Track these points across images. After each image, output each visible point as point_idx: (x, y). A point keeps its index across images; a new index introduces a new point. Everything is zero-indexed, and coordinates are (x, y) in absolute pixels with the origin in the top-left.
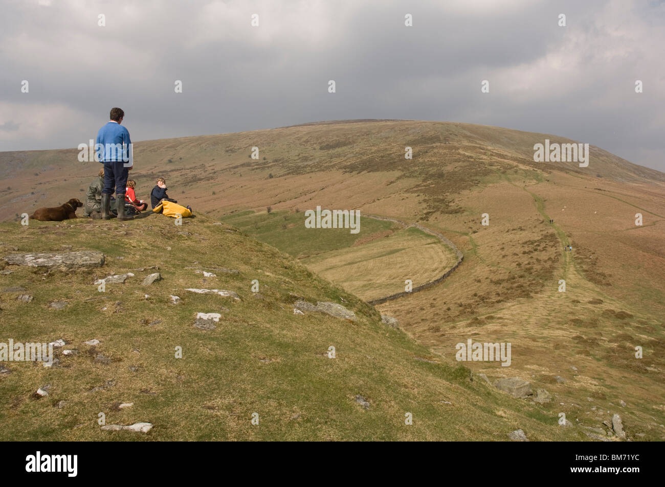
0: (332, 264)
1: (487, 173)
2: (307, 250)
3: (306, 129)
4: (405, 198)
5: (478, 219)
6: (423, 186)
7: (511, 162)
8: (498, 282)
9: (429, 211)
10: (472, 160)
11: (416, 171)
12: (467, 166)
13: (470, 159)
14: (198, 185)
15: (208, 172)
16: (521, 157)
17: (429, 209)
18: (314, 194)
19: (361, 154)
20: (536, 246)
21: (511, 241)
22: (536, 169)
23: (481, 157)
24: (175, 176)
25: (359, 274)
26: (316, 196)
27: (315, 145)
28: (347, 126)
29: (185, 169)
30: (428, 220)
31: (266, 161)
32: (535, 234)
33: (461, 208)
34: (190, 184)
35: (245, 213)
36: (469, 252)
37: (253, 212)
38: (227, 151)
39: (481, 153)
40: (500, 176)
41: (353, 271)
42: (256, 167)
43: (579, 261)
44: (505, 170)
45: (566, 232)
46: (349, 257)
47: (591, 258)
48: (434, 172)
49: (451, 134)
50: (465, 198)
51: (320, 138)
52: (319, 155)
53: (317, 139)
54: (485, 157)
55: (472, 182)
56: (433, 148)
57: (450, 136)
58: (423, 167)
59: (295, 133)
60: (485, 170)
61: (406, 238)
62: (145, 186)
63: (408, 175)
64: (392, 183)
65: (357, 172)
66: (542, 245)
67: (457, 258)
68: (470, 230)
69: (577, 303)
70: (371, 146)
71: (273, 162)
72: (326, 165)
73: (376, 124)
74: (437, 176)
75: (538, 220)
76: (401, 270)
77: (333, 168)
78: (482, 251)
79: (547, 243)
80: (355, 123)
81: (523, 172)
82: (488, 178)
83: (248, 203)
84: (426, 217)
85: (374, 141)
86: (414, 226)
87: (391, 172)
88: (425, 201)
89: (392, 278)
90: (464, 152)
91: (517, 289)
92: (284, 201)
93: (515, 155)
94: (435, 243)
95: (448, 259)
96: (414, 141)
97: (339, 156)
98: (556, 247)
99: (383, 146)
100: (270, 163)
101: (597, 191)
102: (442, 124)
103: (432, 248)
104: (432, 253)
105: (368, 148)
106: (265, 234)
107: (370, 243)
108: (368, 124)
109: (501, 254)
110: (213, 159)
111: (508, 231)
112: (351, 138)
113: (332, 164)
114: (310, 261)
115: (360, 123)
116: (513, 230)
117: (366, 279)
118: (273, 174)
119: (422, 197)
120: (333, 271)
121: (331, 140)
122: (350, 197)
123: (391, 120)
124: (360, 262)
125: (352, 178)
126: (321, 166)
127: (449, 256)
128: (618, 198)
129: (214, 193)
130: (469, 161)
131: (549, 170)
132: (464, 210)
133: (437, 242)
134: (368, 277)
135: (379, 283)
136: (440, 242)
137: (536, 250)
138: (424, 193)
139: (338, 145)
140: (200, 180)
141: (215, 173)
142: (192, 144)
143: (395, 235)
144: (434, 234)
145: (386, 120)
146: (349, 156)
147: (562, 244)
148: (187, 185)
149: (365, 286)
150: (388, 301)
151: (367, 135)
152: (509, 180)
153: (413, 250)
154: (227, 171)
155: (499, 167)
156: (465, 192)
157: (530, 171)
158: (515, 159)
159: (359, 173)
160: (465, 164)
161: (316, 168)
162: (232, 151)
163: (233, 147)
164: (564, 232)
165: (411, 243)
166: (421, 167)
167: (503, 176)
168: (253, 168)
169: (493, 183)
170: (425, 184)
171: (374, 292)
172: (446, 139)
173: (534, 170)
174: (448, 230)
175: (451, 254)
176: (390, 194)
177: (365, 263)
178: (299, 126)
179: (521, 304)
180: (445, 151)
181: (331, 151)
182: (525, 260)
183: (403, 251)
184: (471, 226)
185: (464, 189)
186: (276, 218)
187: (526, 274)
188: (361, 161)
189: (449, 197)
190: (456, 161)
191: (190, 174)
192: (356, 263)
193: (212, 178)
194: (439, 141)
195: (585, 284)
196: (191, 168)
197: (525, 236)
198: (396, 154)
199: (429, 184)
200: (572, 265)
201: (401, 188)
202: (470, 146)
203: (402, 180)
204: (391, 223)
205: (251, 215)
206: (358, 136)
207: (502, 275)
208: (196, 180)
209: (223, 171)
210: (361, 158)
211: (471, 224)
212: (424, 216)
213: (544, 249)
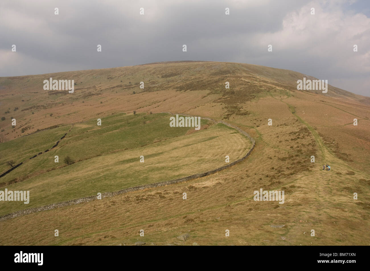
0: (175, 146)
1: (259, 91)
2: (159, 137)
3: (153, 66)
4: (214, 106)
5: (258, 118)
6: (223, 99)
7: (271, 85)
8: (283, 159)
9: (229, 113)
10: (250, 84)
11: (218, 90)
12: (247, 87)
13: (248, 84)
14: (92, 98)
15: (97, 91)
16: (276, 82)
17: (229, 112)
18: (159, 103)
19: (186, 80)
20: (298, 135)
21: (281, 132)
22: (286, 90)
23: (254, 82)
24: (78, 92)
25: (193, 152)
26: (161, 104)
27: (159, 75)
28: (177, 64)
29: (84, 89)
30: (229, 119)
31: (131, 84)
32: (295, 128)
33: (247, 112)
34: (87, 97)
35: (121, 115)
36: (257, 138)
37: (125, 114)
38: (108, 78)
39: (254, 80)
40: (266, 93)
41: (189, 150)
42: (125, 87)
43: (328, 145)
44: (269, 90)
45: (313, 127)
46: (185, 141)
47: (334, 144)
48: (229, 91)
49: (236, 69)
50: (249, 106)
51: (162, 71)
52: (161, 81)
53: (160, 71)
54: (256, 82)
55: (251, 97)
56: (226, 77)
57: (236, 70)
58: (222, 88)
59: (147, 68)
60: (258, 90)
61: (217, 130)
62: (60, 99)
63: (214, 92)
64: (205, 97)
65: (184, 91)
66: (302, 135)
67: (251, 142)
68: (255, 125)
69: (340, 174)
70: (191, 76)
71: (135, 85)
72: (166, 86)
73: (193, 63)
74: (230, 93)
75: (294, 119)
76: (219, 150)
77: (170, 88)
78: (266, 138)
79: (304, 134)
80: (181, 63)
81: (279, 91)
82: (260, 94)
83: (121, 108)
84: (227, 117)
85: (193, 73)
86: (221, 122)
87: (204, 91)
88: (226, 107)
89: (215, 155)
90: (245, 80)
91: (298, 164)
92: (143, 107)
93: (272, 81)
94: (235, 133)
95: (246, 143)
96: (215, 73)
97: (173, 81)
98: (310, 136)
99: (198, 76)
100: (133, 85)
101: (322, 102)
102: (231, 64)
103: (235, 136)
104: (236, 139)
105: (189, 77)
106: (133, 127)
107: (196, 133)
108: (188, 64)
109: (278, 140)
110: (100, 83)
111: (278, 126)
112: (179, 71)
113: (169, 86)
114: (162, 144)
115: (184, 63)
116: (281, 125)
117: (198, 156)
118: (135, 92)
119: (224, 105)
120: (177, 150)
121: (168, 72)
122: (181, 105)
123: (201, 61)
124: (192, 144)
125: (181, 94)
126: (163, 87)
127: (246, 141)
128: (334, 106)
129: (101, 103)
130: (248, 85)
131: (293, 90)
132: (250, 113)
133: (237, 132)
134: (200, 155)
135: (207, 159)
136: (238, 132)
137: (298, 138)
138: (225, 103)
139: (172, 75)
140: (93, 95)
141: (101, 91)
142: (88, 74)
143: (210, 128)
144: (233, 128)
145: (198, 61)
146: (178, 81)
147: (313, 134)
148: (85, 98)
149: (199, 161)
150: (217, 172)
151: (188, 69)
152: (272, 95)
153: (223, 137)
154: (109, 90)
155: (266, 88)
156: (248, 102)
157: (283, 91)
158: (273, 84)
159: (185, 91)
160: (246, 86)
161: (160, 88)
162: (111, 78)
163: (112, 76)
164: (311, 127)
165: (221, 133)
166: (221, 88)
167: (268, 93)
168: (124, 88)
169: (263, 97)
170: (224, 97)
171: (206, 165)
172: (233, 72)
173: (285, 90)
174: (241, 125)
175: (247, 140)
176: (205, 103)
177: (195, 145)
178: (149, 64)
179: (306, 175)
180: (234, 79)
181: (168, 79)
182: (294, 144)
183: (217, 138)
184: (255, 123)
185: (247, 100)
186: (138, 118)
187: (299, 154)
188: (186, 84)
189: (240, 105)
190: (240, 84)
191: (87, 92)
192: (190, 145)
193: (100, 94)
194: (230, 73)
195: (337, 161)
196: (87, 88)
197: (289, 129)
198: (206, 80)
199: (226, 97)
200: (325, 148)
201: (210, 100)
202: (247, 76)
203: (211, 96)
204: (207, 121)
205: (124, 116)
206: (183, 70)
207: (283, 154)
208: (90, 95)
209: (106, 90)
210: (185, 82)
211: (255, 122)
212: (226, 116)
213: (303, 137)
